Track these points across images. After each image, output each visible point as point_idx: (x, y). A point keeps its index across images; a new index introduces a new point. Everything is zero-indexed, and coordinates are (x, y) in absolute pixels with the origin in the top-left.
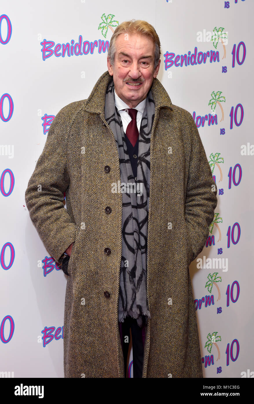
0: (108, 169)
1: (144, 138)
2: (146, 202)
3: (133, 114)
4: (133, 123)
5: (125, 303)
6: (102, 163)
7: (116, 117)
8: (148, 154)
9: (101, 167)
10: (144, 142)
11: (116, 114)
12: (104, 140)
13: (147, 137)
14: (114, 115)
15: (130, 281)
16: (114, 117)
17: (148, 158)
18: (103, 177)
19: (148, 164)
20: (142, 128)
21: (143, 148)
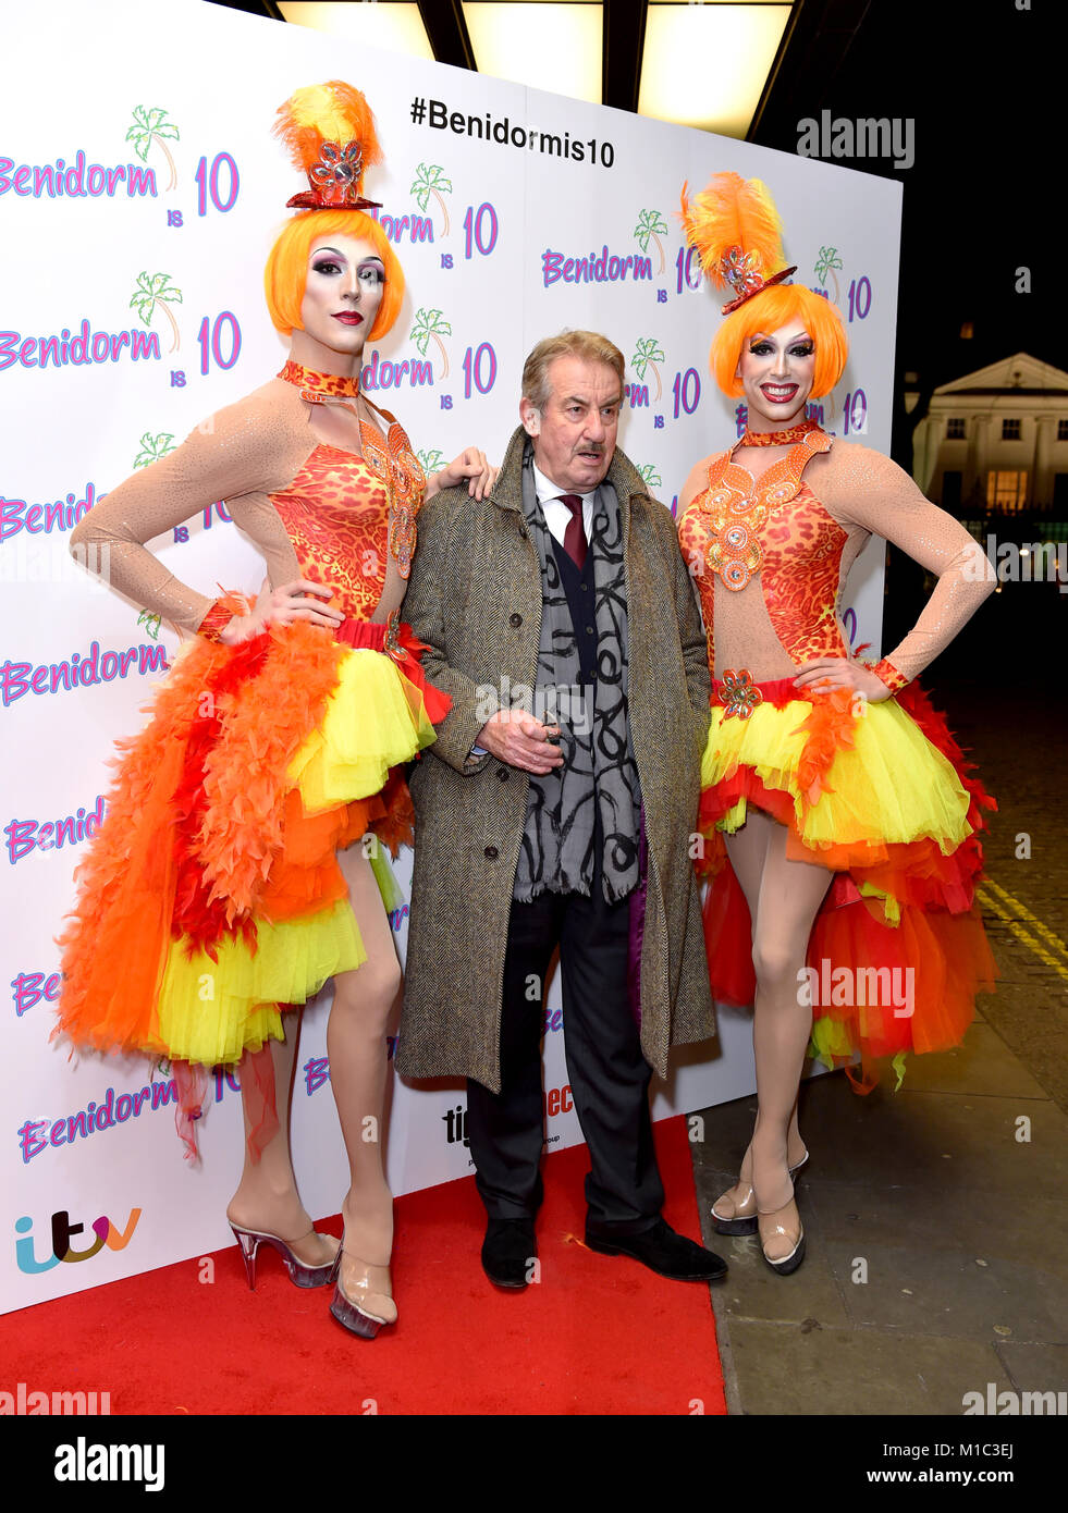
0: (516, 620)
1: (606, 552)
2: (621, 673)
3: (576, 505)
4: (575, 525)
5: (536, 868)
6: (507, 606)
7: (538, 517)
8: (618, 583)
9: (504, 615)
10: (608, 561)
11: (538, 511)
12: (516, 563)
13: (611, 551)
14: (534, 512)
15: (553, 828)
16: (533, 518)
17: (619, 592)
18: (506, 634)
19: (623, 603)
20: (597, 534)
21: (604, 574)
